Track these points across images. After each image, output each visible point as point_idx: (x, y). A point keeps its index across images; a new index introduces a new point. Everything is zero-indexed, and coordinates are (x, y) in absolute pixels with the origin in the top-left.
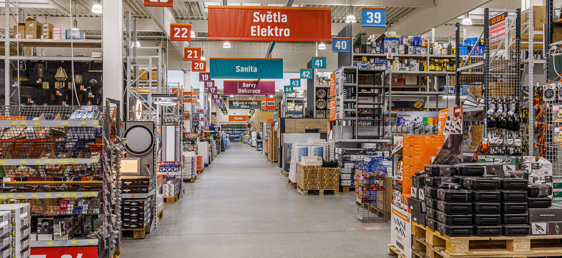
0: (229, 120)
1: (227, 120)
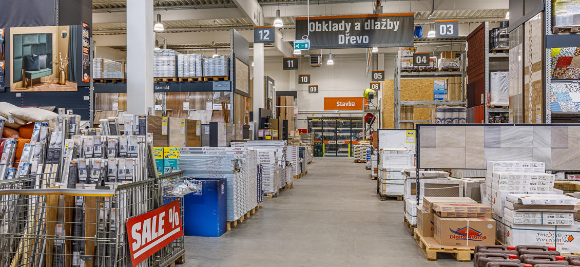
0: (325, 108)
1: (321, 108)
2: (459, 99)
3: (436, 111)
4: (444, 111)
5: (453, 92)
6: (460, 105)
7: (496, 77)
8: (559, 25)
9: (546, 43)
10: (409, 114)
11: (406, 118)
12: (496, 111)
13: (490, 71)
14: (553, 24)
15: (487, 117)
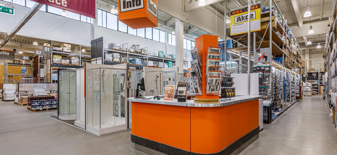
2: (31, 74)
3: (22, 77)
4: (25, 77)
5: (29, 72)
6: (31, 76)
7: (42, 70)
8: (54, 62)
9: (51, 66)
10: (11, 78)
11: (10, 79)
12: (42, 78)
13: (40, 68)
14: (53, 62)
15: (39, 80)
